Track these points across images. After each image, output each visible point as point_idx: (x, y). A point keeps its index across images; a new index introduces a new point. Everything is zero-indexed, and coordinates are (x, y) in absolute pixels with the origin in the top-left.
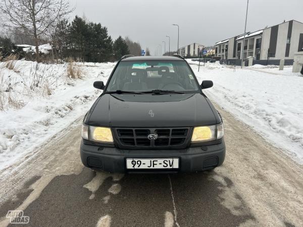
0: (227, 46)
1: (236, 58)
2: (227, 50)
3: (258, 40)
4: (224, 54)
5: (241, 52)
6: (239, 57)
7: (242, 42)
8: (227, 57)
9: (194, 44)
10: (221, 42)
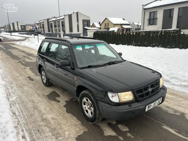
0: (43, 25)
1: (51, 32)
2: (43, 27)
3: (62, 22)
4: (42, 30)
5: (53, 29)
6: (53, 32)
7: (53, 22)
8: (44, 32)
9: (17, 22)
10: (38, 22)
